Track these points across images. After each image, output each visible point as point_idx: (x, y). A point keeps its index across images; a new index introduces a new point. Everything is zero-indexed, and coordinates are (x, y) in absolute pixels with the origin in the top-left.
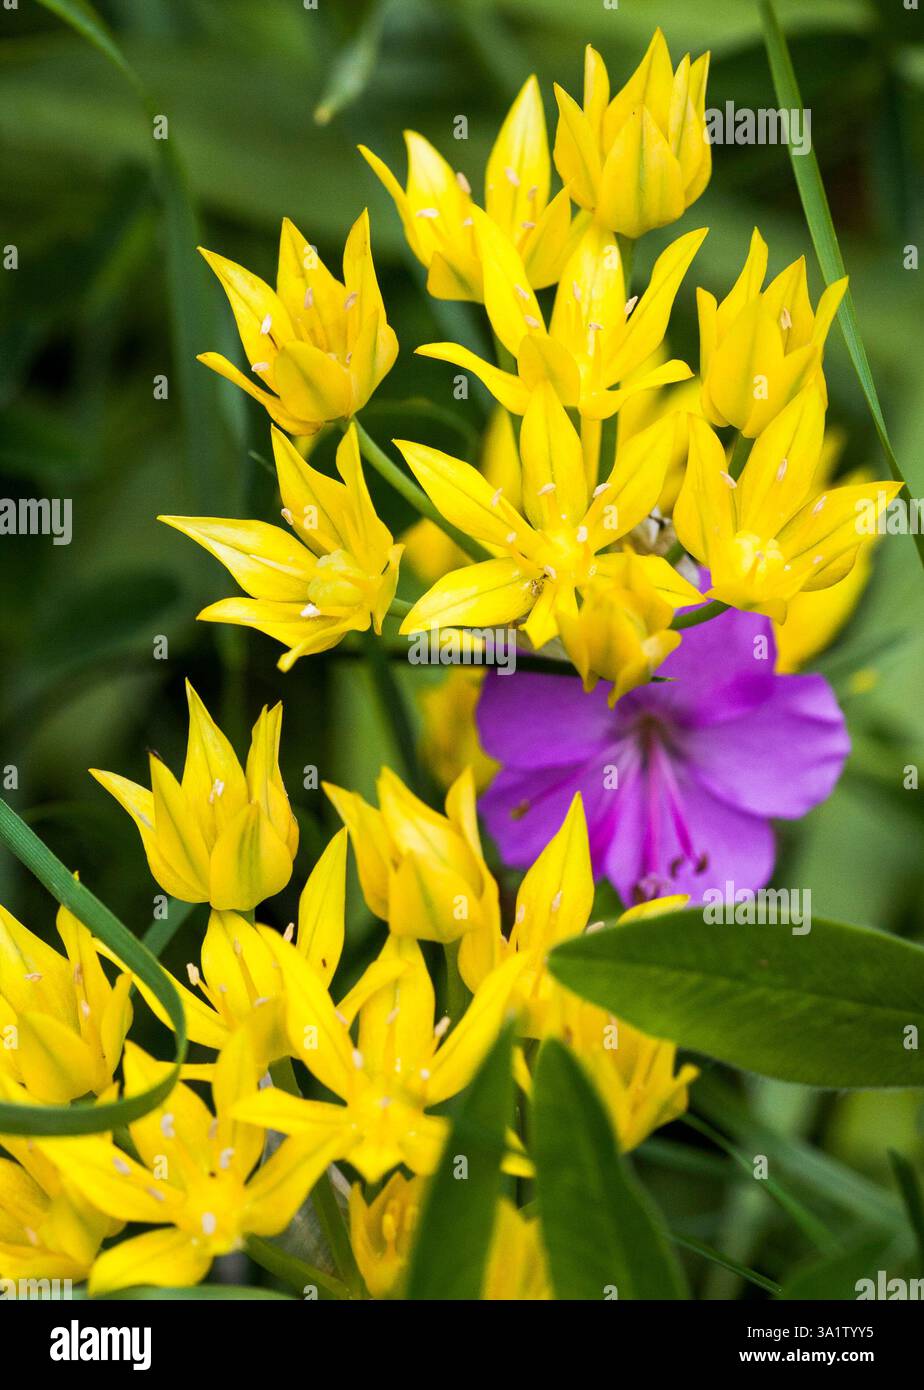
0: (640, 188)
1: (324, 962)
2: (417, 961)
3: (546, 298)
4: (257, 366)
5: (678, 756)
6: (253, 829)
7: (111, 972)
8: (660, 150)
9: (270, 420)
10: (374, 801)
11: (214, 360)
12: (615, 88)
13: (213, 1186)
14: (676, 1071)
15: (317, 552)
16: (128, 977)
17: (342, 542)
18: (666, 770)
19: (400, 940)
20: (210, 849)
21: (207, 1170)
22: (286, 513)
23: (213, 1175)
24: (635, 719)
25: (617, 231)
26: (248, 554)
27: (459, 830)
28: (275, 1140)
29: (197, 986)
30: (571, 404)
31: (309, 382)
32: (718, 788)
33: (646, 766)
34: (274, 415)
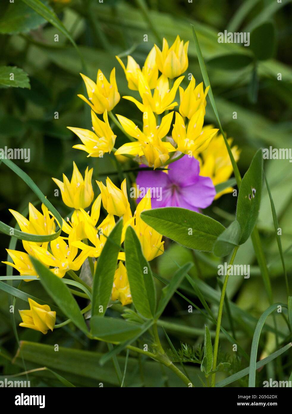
0: (172, 68)
1: (95, 220)
2: (113, 219)
3: (153, 91)
4: (90, 98)
5: (180, 193)
6: (83, 191)
7: (51, 217)
8: (176, 60)
9: (91, 109)
10: (105, 184)
11: (81, 96)
12: (170, 46)
13: (67, 260)
14: (162, 241)
15: (99, 137)
16: (54, 217)
17: (104, 135)
18: (177, 196)
19: (111, 215)
20: (74, 194)
21: (66, 257)
22: (93, 128)
23: (67, 258)
24: (171, 185)
25: (169, 77)
26: (85, 136)
27: (123, 193)
28: (80, 251)
29: (69, 222)
30: (154, 111)
31: (100, 102)
32: (187, 200)
33: (173, 195)
34: (93, 109)
